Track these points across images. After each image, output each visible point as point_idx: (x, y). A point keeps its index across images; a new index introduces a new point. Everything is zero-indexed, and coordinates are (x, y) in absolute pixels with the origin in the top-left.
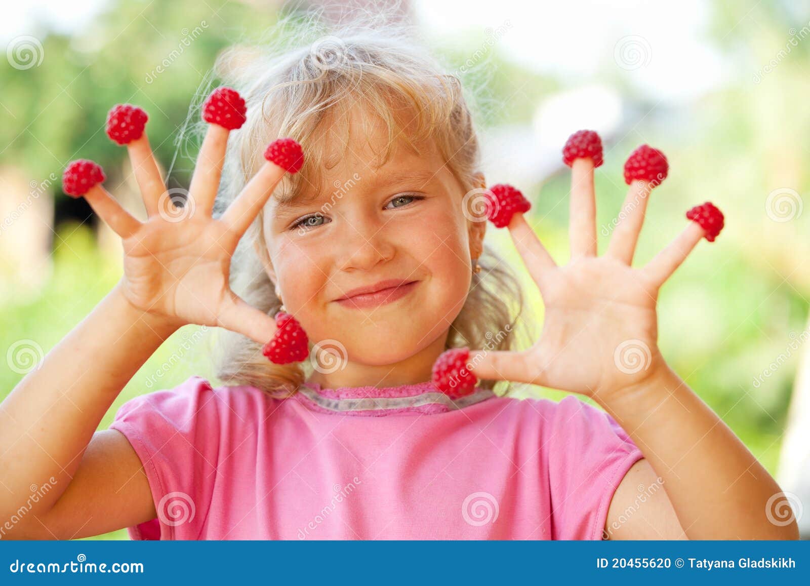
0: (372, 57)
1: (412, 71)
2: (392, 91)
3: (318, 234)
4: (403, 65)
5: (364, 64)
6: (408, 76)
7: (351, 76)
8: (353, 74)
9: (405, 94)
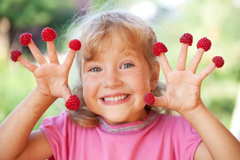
0: (123, 17)
1: (136, 23)
2: (128, 29)
3: (98, 74)
4: (133, 21)
5: (119, 19)
6: (134, 25)
7: (115, 23)
8: (116, 22)
9: (132, 30)
